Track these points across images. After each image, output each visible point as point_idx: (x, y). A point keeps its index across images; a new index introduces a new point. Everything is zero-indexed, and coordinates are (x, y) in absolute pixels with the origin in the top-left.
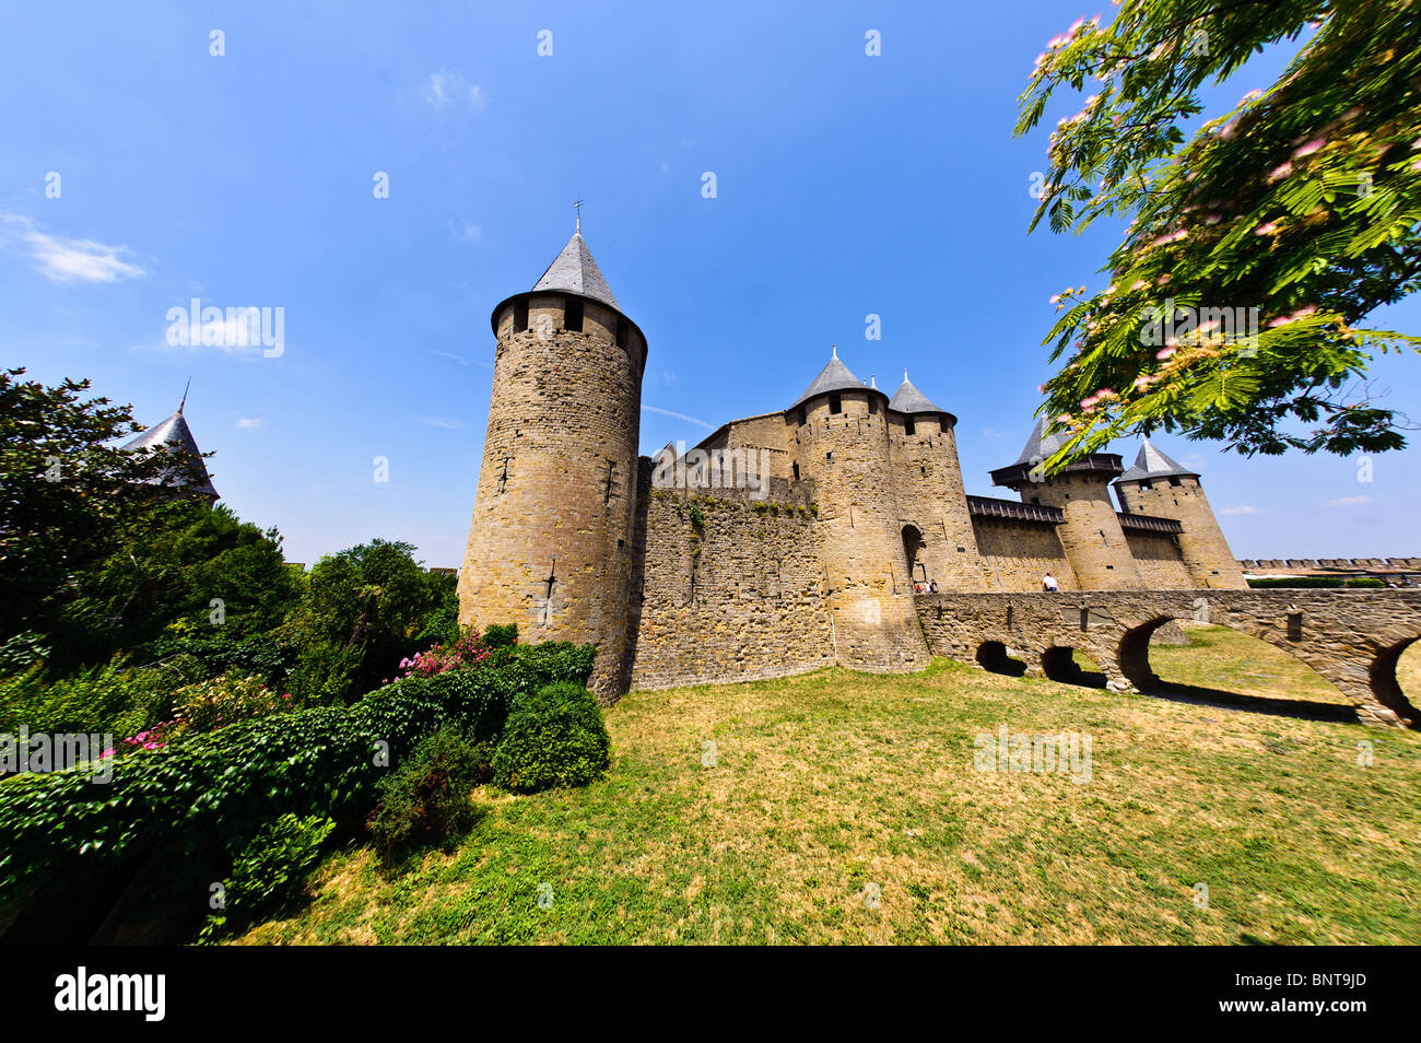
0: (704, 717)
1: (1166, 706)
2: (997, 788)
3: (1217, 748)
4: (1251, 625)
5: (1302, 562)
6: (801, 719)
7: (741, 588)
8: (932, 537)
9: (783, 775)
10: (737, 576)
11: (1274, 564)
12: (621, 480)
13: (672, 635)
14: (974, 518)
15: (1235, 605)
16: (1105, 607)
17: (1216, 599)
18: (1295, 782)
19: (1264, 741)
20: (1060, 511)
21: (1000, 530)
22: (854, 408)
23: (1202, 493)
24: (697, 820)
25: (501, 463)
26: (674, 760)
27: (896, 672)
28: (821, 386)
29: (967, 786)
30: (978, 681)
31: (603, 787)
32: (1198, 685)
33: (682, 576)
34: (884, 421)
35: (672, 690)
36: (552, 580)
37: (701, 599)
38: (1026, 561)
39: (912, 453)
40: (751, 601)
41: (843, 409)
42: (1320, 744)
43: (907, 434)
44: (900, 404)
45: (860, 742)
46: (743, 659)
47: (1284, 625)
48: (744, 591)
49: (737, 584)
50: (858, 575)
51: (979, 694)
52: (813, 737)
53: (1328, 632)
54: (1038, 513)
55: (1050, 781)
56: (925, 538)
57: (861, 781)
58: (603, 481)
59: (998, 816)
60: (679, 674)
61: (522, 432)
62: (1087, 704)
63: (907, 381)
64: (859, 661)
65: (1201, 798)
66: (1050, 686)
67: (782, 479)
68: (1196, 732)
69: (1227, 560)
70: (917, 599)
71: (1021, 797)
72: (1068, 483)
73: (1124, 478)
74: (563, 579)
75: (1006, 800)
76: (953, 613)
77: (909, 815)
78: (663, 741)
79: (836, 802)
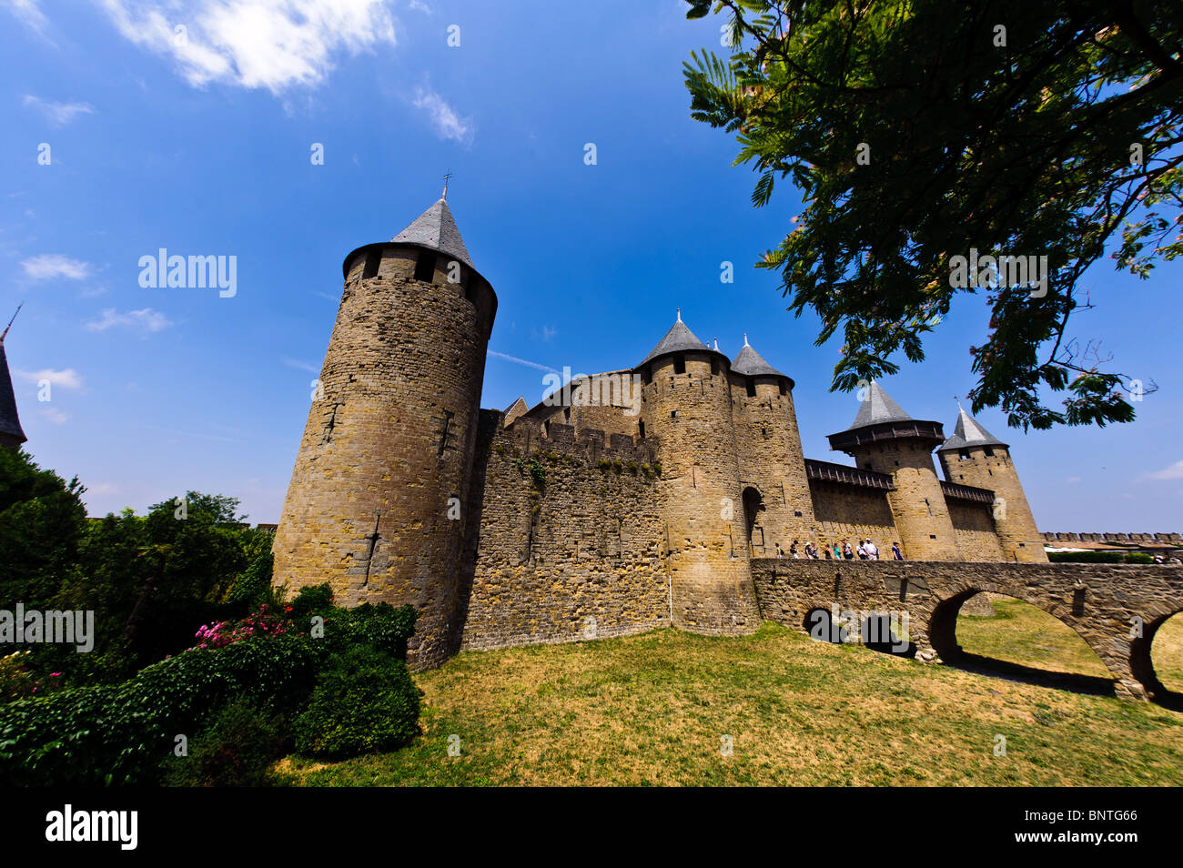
0: (531, 677)
1: (962, 677)
2: (794, 752)
3: (995, 718)
4: (1044, 600)
5: (1091, 535)
6: (626, 680)
7: (580, 547)
8: (771, 500)
9: (597, 735)
10: (577, 534)
11: (1070, 537)
12: (458, 431)
13: (506, 594)
14: (811, 481)
15: (1033, 579)
16: (923, 578)
17: (1018, 573)
18: (1049, 752)
19: (1036, 713)
20: (890, 478)
21: (836, 495)
22: (697, 368)
23: (1011, 464)
24: (505, 780)
25: (330, 409)
26: (493, 721)
27: (726, 635)
28: (667, 346)
29: (767, 748)
30: (801, 646)
31: (416, 750)
32: (993, 657)
33: (519, 533)
34: (726, 382)
35: (503, 650)
36: (375, 537)
37: (538, 557)
38: (858, 528)
39: (753, 414)
40: (589, 560)
41: (687, 369)
42: (1080, 716)
43: (749, 396)
44: (742, 366)
45: (679, 704)
46: (577, 619)
47: (1070, 600)
48: (582, 550)
49: (576, 543)
50: (698, 536)
51: (800, 659)
52: (634, 698)
53: (1104, 608)
54: (870, 479)
55: (843, 747)
56: (765, 501)
57: (671, 741)
58: (438, 432)
59: (788, 778)
60: (512, 634)
61: (356, 377)
62: (896, 673)
63: (747, 345)
64: (693, 623)
65: (968, 766)
66: (866, 654)
67: (627, 437)
68: (982, 703)
69: (1032, 532)
70: (754, 563)
71: (814, 761)
72: (897, 449)
73: (946, 446)
74: (387, 536)
75: (799, 763)
76: (786, 578)
77: (708, 775)
78: (487, 702)
79: (643, 762)
